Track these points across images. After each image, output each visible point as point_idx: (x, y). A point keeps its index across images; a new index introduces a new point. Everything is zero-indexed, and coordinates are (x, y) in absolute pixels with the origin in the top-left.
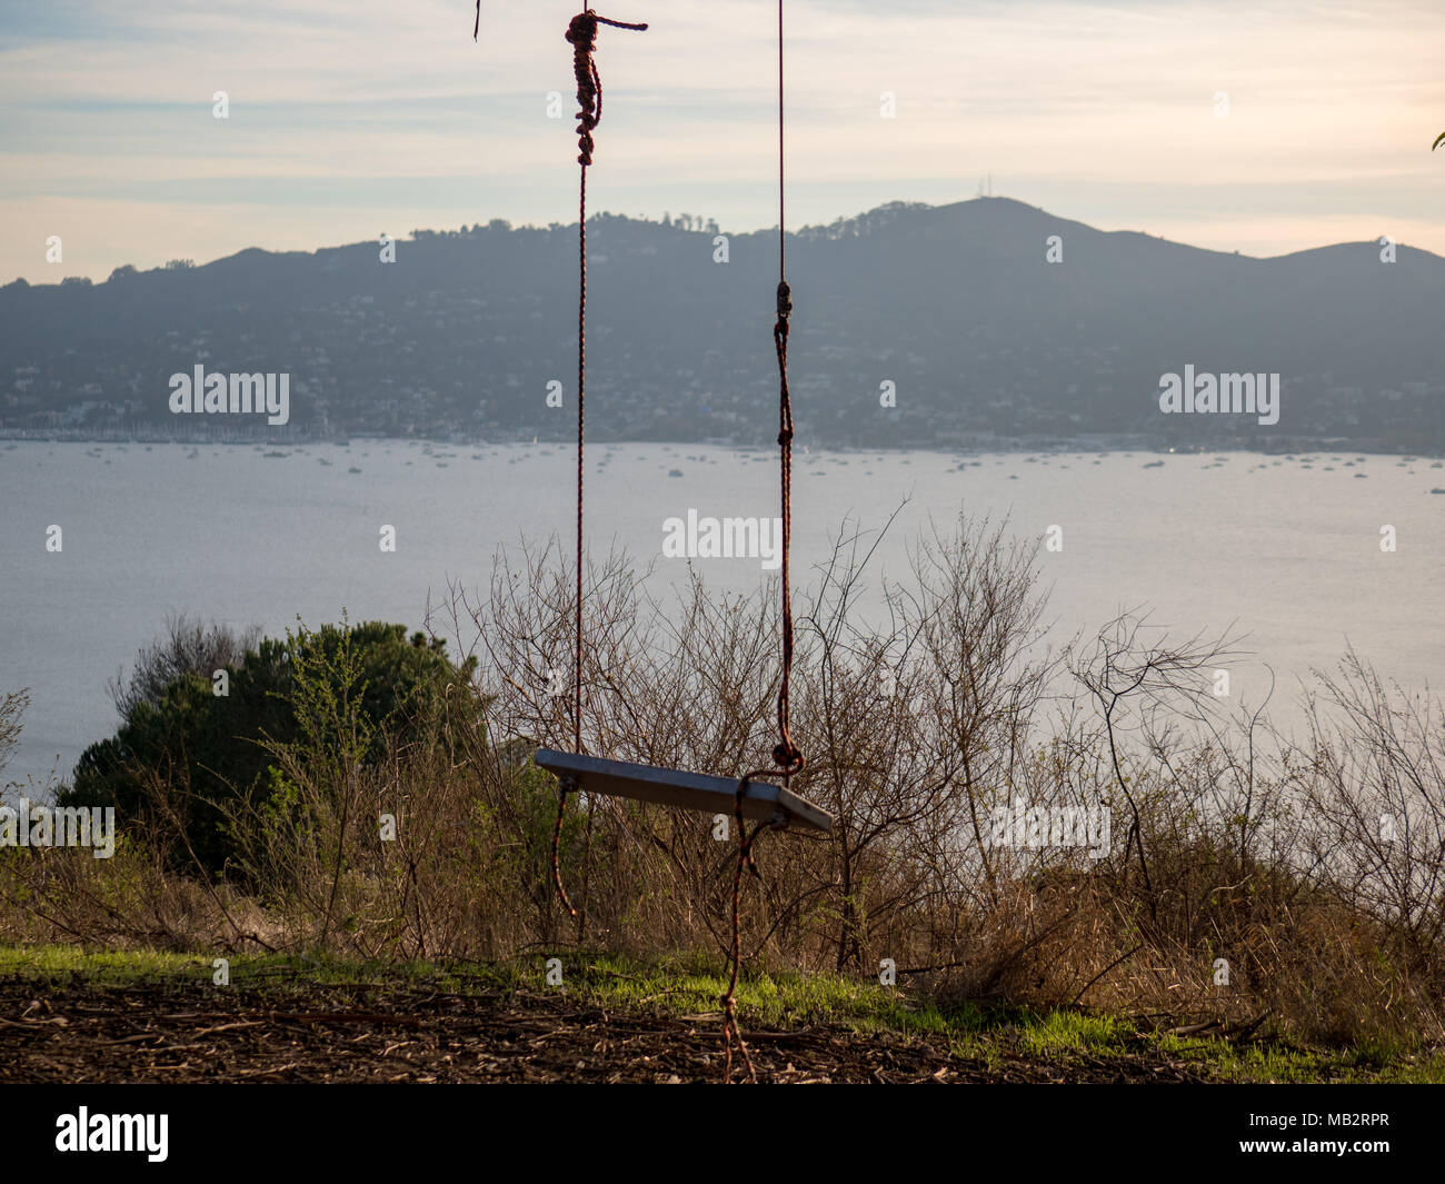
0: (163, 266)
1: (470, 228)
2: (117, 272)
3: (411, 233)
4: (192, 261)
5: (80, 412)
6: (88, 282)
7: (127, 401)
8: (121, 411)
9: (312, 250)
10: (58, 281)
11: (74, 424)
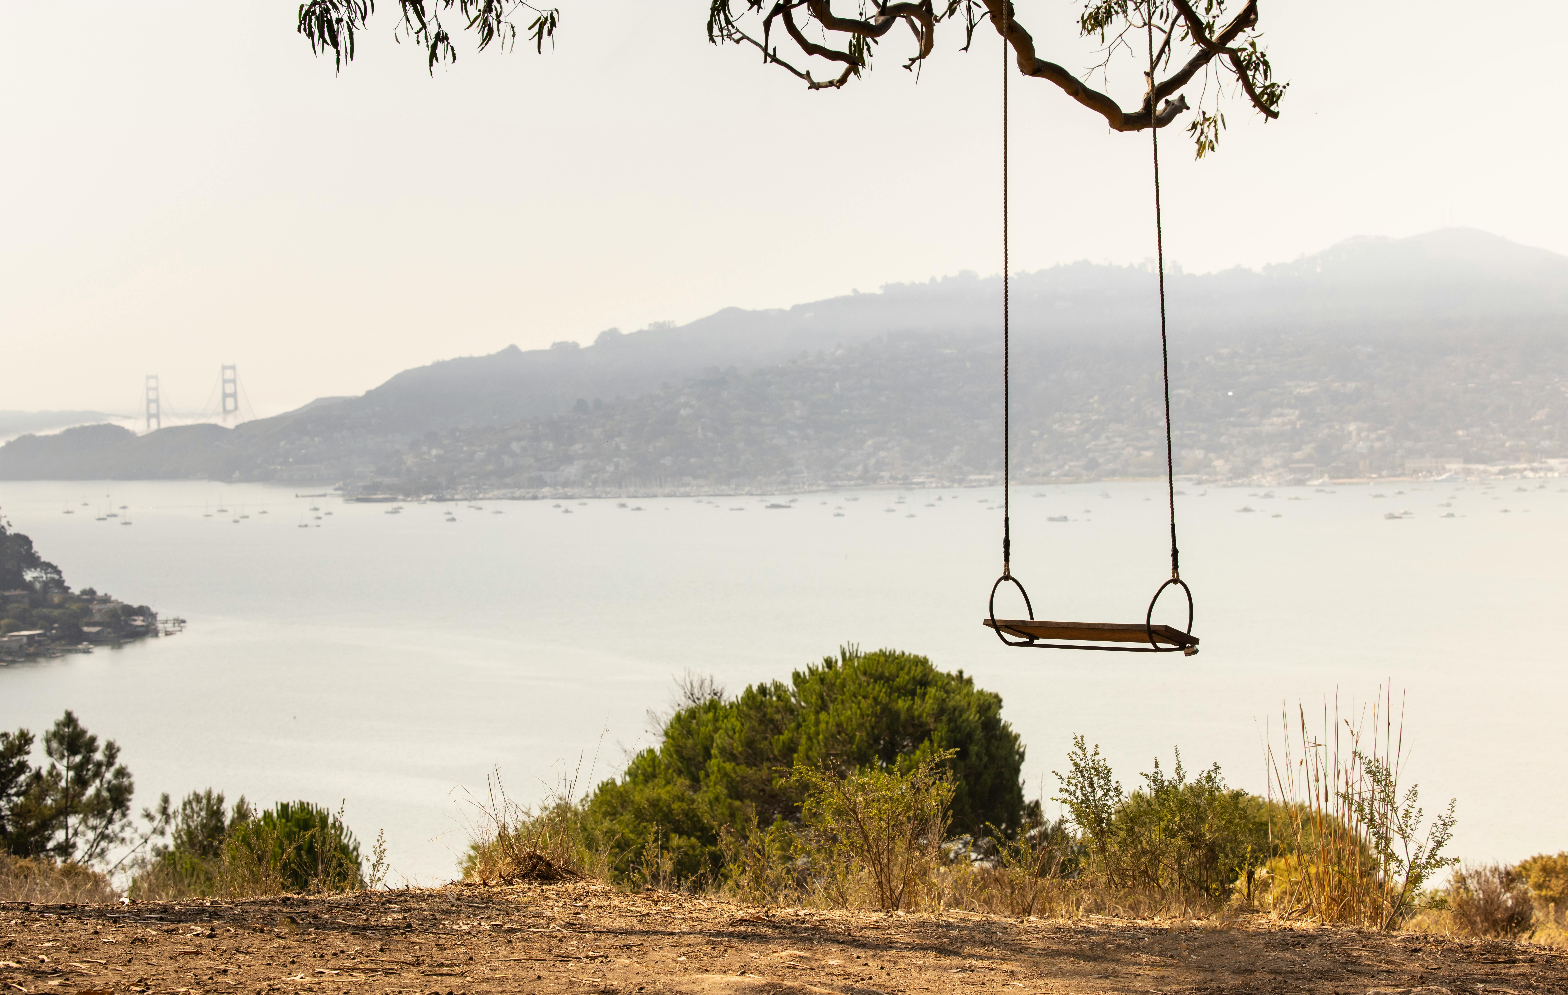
0: (645, 328)
1: (939, 280)
2: (603, 335)
3: (881, 287)
4: (673, 322)
5: (572, 470)
6: (575, 345)
7: (615, 459)
8: (610, 468)
9: (787, 307)
10: (547, 346)
11: (565, 484)
